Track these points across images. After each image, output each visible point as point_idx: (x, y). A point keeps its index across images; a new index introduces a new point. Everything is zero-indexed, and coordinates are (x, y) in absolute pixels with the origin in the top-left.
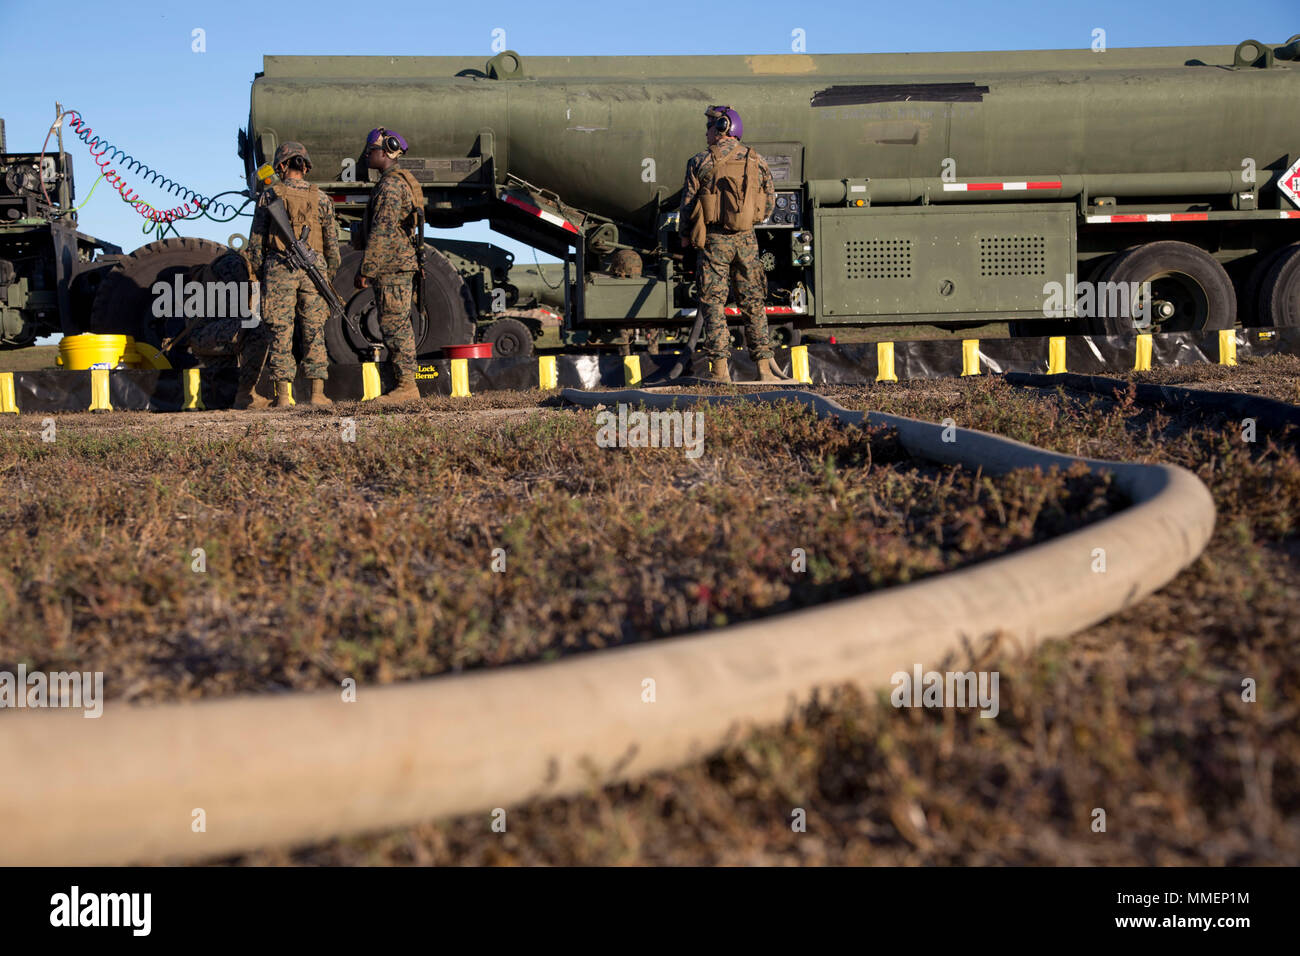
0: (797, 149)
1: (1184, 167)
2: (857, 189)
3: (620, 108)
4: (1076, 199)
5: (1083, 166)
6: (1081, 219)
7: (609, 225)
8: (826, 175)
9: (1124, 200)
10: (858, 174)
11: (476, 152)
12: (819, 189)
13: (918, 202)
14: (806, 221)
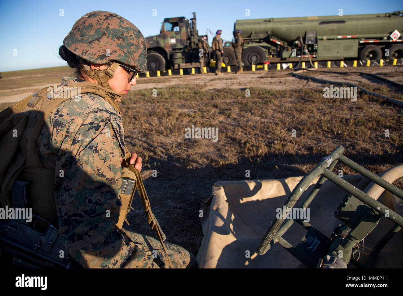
0: (315, 32)
1: (376, 33)
2: (325, 37)
3: (289, 26)
4: (358, 38)
5: (360, 33)
6: (359, 42)
7: (286, 43)
8: (320, 35)
9: (366, 38)
10: (325, 35)
11: (267, 33)
12: (319, 37)
13: (334, 39)
14: (316, 42)
